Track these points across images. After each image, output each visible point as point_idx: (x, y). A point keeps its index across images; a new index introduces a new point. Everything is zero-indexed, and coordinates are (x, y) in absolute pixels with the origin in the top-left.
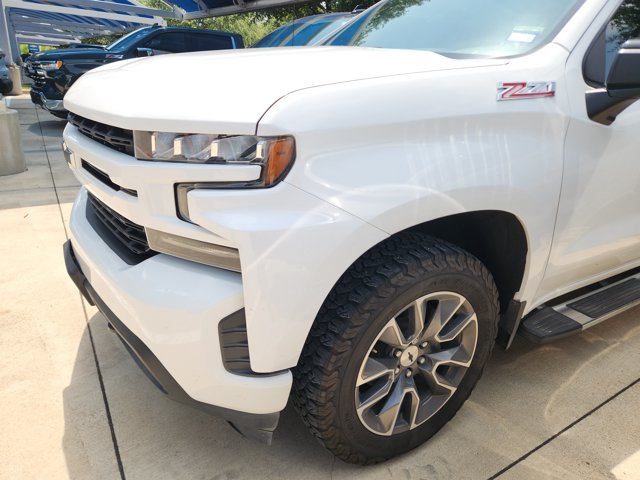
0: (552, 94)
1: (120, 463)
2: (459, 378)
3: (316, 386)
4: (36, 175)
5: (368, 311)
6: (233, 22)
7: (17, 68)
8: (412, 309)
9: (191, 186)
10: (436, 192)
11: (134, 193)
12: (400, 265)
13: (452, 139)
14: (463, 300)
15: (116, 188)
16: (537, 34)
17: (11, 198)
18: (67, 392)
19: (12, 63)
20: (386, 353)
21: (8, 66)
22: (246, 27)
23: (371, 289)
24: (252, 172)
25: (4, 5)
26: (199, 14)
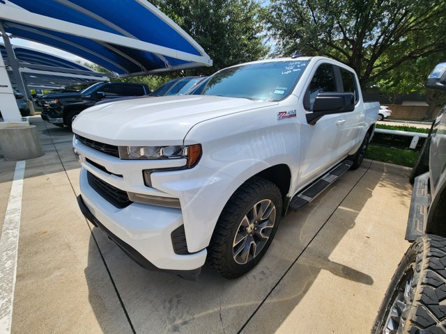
0: (295, 115)
1: (122, 303)
2: (269, 232)
3: (216, 251)
4: (50, 157)
5: (237, 215)
6: (142, 79)
7: (31, 102)
8: (253, 209)
9: (151, 171)
10: (260, 160)
11: (121, 176)
12: (247, 192)
13: (263, 137)
14: (270, 201)
15: (110, 173)
16: (285, 90)
17: (38, 171)
18: (86, 271)
19: (28, 100)
20: (243, 230)
21: (26, 101)
22: (148, 81)
23: (236, 205)
24: (183, 162)
25: (20, 71)
26: (125, 75)
